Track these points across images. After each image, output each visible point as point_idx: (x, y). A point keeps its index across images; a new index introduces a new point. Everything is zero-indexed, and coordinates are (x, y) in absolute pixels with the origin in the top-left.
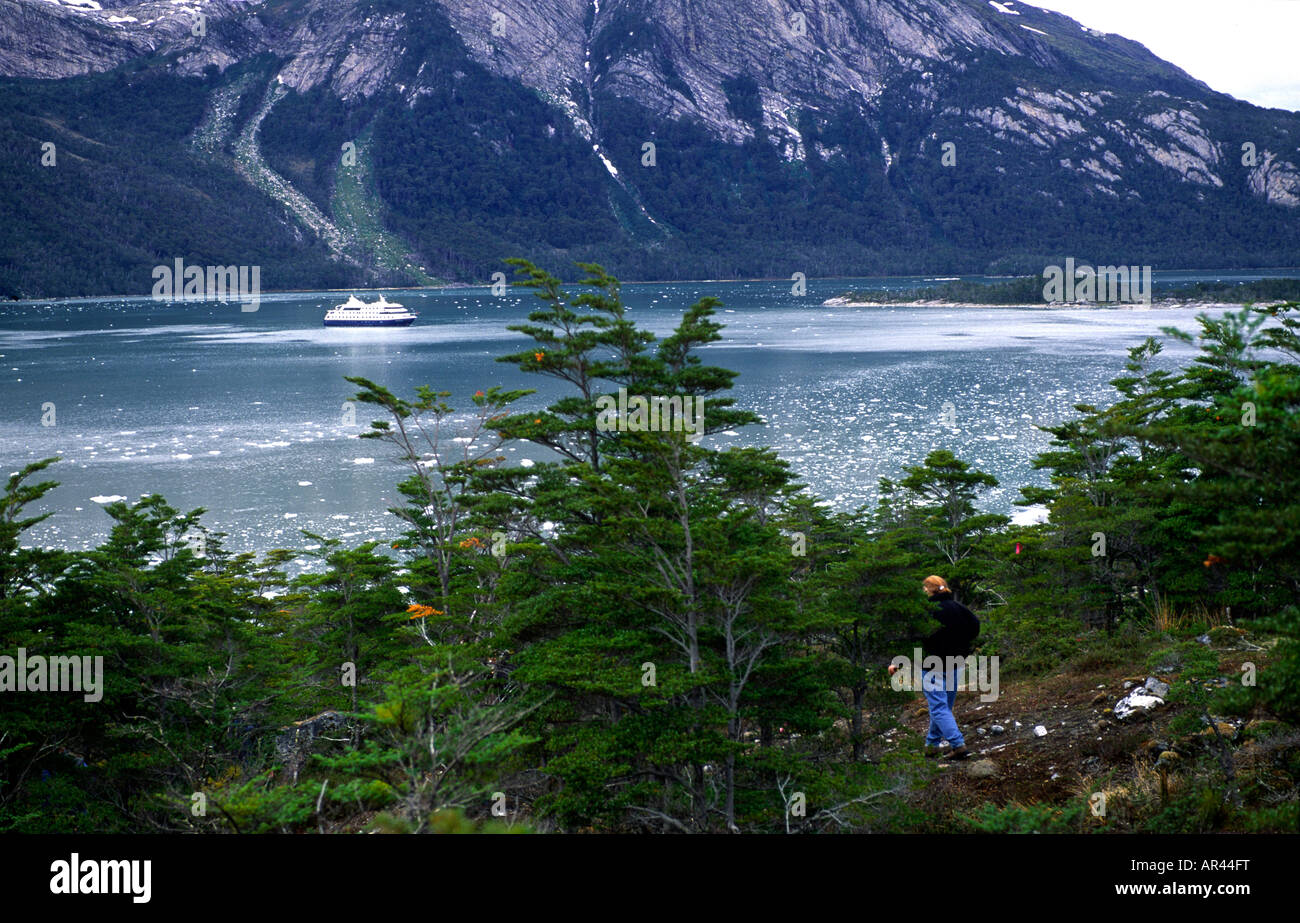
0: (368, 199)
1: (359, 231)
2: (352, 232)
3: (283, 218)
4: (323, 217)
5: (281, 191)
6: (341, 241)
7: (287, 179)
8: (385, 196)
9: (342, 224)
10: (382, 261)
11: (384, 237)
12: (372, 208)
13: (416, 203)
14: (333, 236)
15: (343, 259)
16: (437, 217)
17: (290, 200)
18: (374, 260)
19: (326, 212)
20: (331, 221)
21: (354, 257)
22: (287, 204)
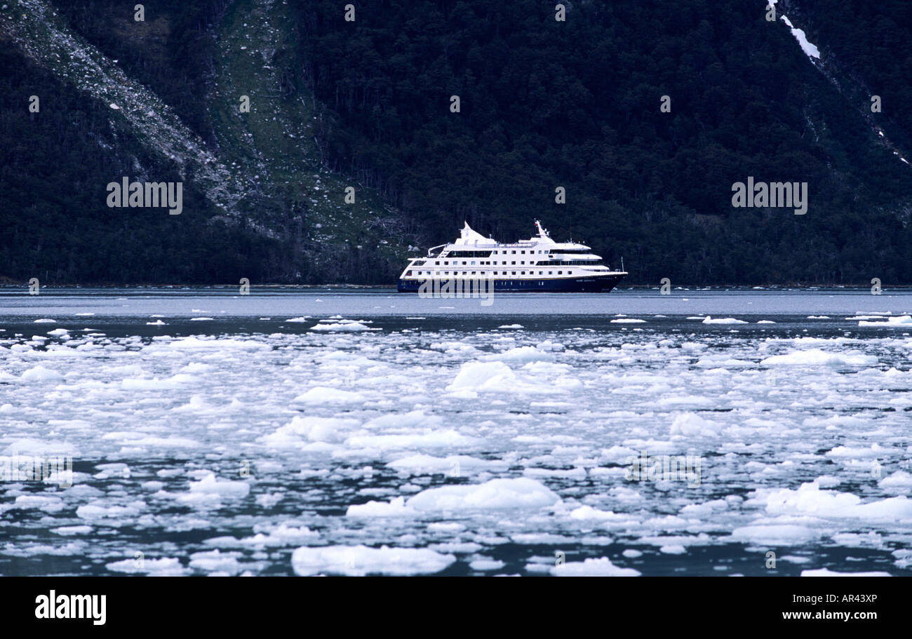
0: (288, 100)
1: (271, 167)
2: (255, 171)
3: (107, 135)
4: (192, 137)
5: (97, 79)
6: (232, 189)
7: (110, 56)
8: (324, 94)
9: (234, 154)
10: (325, 231)
11: (325, 181)
12: (296, 121)
13: (393, 111)
14: (214, 177)
15: (243, 224)
16: (438, 142)
17: (119, 99)
18: (308, 230)
19: (199, 126)
20: (210, 146)
21: (267, 222)
22: (113, 106)
